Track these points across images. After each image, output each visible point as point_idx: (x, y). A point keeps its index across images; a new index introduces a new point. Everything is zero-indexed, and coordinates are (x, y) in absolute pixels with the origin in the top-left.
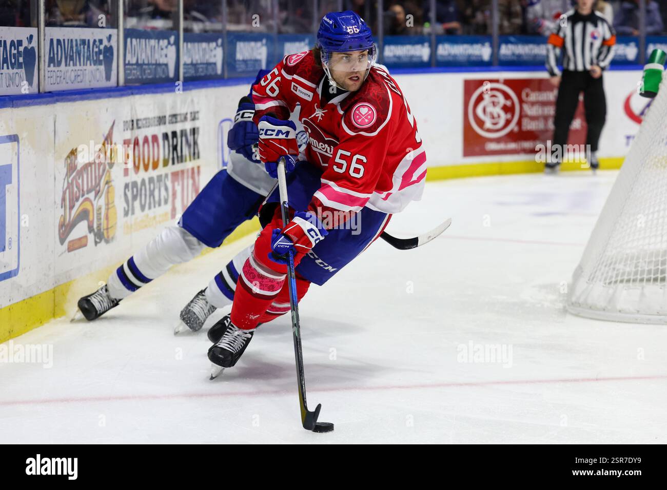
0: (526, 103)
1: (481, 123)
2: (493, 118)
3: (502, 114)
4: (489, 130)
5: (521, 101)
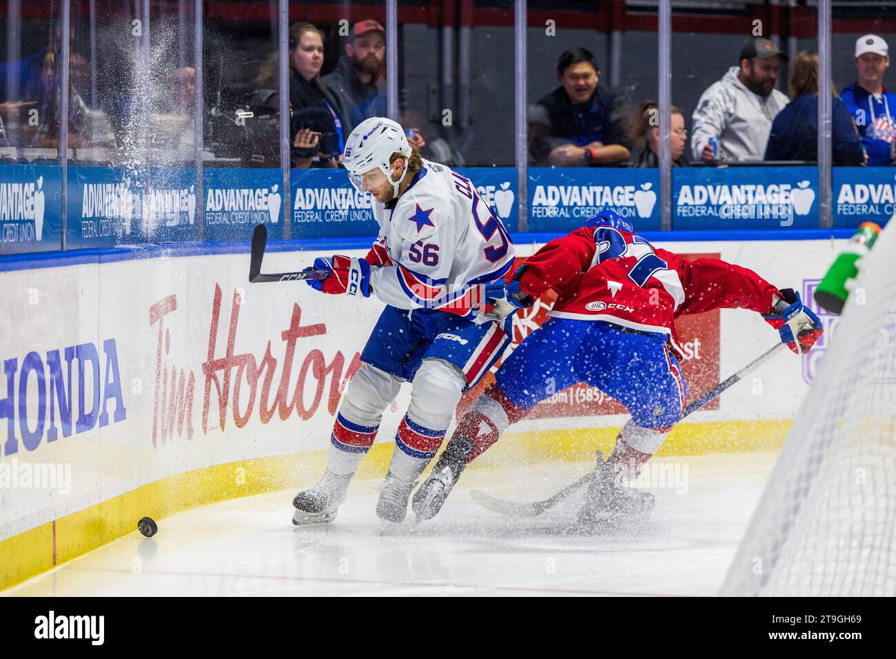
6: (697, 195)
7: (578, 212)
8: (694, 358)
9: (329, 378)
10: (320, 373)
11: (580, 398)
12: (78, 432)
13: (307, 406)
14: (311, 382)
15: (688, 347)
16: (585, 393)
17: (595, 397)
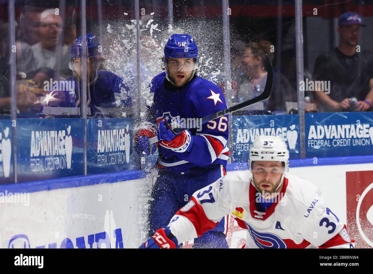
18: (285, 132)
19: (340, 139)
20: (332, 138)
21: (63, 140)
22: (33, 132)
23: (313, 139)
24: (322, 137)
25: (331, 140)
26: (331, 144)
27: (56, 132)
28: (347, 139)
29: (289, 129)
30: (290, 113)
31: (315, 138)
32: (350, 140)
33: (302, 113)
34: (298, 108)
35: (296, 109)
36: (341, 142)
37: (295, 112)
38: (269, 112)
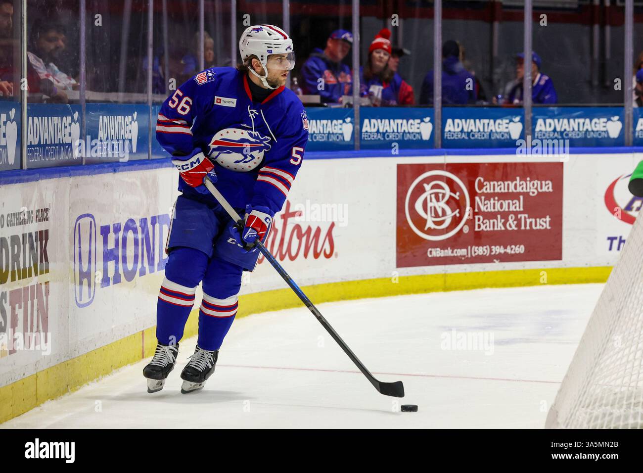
0: (480, 195)
1: (420, 223)
2: (437, 215)
3: (448, 210)
4: (430, 232)
5: (473, 194)
6: (548, 125)
7: (473, 136)
8: (546, 228)
9: (304, 239)
10: (300, 237)
11: (475, 252)
12: (158, 270)
13: (293, 254)
14: (295, 241)
15: (543, 221)
16: (478, 249)
17: (484, 252)
18: (341, 124)
19: (392, 133)
20: (385, 131)
21: (129, 125)
22: (101, 117)
23: (367, 132)
24: (375, 130)
25: (384, 134)
26: (384, 137)
27: (123, 117)
28: (399, 133)
29: (344, 121)
30: (345, 107)
31: (369, 131)
32: (401, 134)
33: (357, 108)
34: (354, 102)
35: (352, 103)
36: (394, 136)
37: (350, 106)
38: (325, 104)
